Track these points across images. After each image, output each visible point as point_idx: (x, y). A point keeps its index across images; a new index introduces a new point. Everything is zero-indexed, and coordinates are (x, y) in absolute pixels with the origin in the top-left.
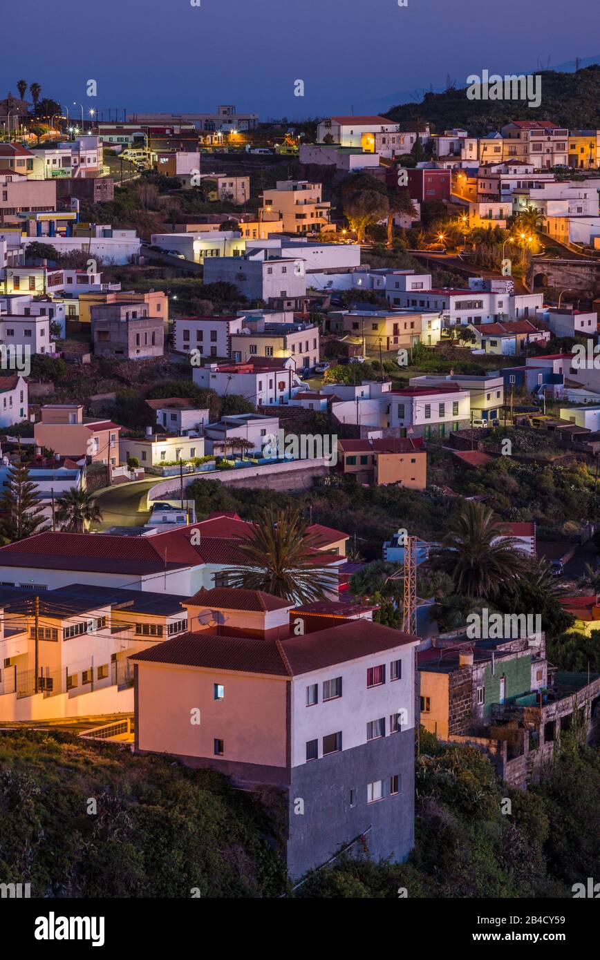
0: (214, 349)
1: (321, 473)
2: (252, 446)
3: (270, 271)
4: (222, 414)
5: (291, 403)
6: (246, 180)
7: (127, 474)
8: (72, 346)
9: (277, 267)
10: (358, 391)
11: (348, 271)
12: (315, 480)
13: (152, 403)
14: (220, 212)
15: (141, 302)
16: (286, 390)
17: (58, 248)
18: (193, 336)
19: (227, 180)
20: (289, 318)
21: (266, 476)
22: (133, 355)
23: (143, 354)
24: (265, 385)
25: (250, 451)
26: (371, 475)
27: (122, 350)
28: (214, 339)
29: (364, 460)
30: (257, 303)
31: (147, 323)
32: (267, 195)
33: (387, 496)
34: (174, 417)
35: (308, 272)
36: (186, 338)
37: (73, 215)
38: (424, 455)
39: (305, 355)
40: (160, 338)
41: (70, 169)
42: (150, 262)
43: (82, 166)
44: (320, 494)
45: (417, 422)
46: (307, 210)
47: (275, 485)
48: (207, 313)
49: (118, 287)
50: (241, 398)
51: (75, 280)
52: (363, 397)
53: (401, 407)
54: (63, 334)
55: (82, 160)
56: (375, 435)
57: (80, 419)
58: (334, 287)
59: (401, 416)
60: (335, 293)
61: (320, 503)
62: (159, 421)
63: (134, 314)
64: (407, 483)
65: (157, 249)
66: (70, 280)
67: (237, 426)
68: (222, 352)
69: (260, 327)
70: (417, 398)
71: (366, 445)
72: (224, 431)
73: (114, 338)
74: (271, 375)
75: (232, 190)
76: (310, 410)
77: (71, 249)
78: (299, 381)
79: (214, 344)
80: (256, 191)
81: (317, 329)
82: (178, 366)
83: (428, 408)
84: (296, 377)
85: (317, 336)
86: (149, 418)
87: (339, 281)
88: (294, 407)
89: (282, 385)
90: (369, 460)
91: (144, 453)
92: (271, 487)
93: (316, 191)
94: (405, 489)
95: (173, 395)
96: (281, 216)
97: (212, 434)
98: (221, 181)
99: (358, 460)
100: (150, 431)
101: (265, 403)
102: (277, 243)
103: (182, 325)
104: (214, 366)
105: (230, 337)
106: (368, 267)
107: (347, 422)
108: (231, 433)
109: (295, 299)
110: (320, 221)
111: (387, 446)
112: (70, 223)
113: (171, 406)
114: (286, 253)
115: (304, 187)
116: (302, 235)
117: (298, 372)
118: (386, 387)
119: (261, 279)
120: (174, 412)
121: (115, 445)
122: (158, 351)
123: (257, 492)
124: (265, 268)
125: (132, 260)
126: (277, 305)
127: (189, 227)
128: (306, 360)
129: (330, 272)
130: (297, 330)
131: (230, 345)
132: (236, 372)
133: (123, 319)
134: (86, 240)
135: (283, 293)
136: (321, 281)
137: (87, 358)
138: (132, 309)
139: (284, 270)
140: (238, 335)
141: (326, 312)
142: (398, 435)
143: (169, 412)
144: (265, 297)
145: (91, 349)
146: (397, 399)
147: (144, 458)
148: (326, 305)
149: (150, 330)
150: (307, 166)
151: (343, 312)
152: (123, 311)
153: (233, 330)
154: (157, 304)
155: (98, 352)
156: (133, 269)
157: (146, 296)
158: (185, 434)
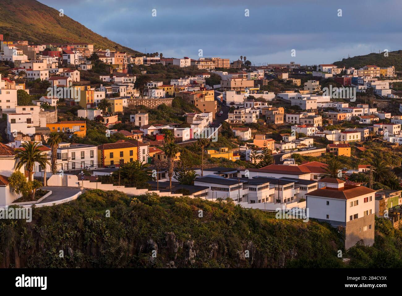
0: (296, 122)
1: (324, 152)
2: (306, 145)
3: (308, 102)
4: (299, 138)
5: (316, 135)
6: (300, 80)
7: (276, 152)
8: (261, 120)
9: (310, 101)
10: (333, 132)
11: (327, 102)
12: (323, 154)
13: (282, 135)
14: (294, 88)
15: (277, 110)
16: (314, 132)
17: (255, 97)
18: (291, 118)
19: (295, 80)
20: (313, 114)
21: (311, 153)
22: (276, 123)
23: (278, 123)
24: (309, 130)
25: (306, 147)
26: (336, 153)
27: (273, 122)
28: (296, 119)
29: (335, 149)
30: (305, 110)
31: (280, 115)
32: (305, 84)
33: (341, 158)
34: (287, 138)
35: (317, 103)
36: (289, 119)
37: (259, 89)
38: (350, 148)
39: (318, 123)
40: (283, 119)
41: (257, 77)
42: (277, 100)
43: (259, 77)
44: (324, 158)
45: (347, 140)
46: (316, 87)
47: (313, 155)
48: (292, 113)
49: (271, 106)
50: (303, 134)
51: (261, 105)
52: (333, 134)
53: (343, 136)
54: (259, 117)
55: (259, 75)
56: (337, 143)
57: (265, 138)
58: (324, 106)
59: (344, 139)
60: (324, 108)
61: (324, 160)
62: (283, 139)
63: (276, 113)
64: (346, 155)
65: (279, 97)
66: (260, 105)
67: (303, 140)
68: (298, 122)
69: (307, 116)
70: (347, 134)
71: (335, 145)
72: (300, 142)
73: (271, 119)
74: (311, 128)
75: (296, 83)
76: (321, 137)
77: (259, 97)
78: (317, 130)
79: (296, 120)
80: (302, 83)
81: (321, 117)
82: (287, 126)
83: (350, 136)
84: (316, 129)
85: (321, 119)
86: (281, 138)
87: (325, 105)
88: (316, 136)
89: (313, 131)
90: (336, 149)
91: (280, 147)
92: (312, 156)
93: (318, 83)
94: (345, 157)
95: (286, 133)
96: (309, 89)
97: (296, 142)
98: (294, 80)
99: (333, 149)
100: (281, 141)
101: (309, 135)
102: (309, 96)
103: (288, 115)
104: (296, 126)
105: (300, 119)
106: (332, 101)
107: (330, 140)
108: (302, 142)
109: (314, 109)
110: (318, 90)
111: (340, 146)
112: (257, 91)
113: (286, 135)
114: (311, 98)
115: (315, 82)
116: (315, 94)
117: (317, 127)
118: (340, 131)
119: (306, 104)
120: (287, 137)
121: (273, 145)
122: (282, 122)
123: (309, 157)
124: (307, 102)
125: (273, 100)
126: (310, 111)
127: (286, 92)
128: (319, 124)
129: (323, 103)
130: (316, 117)
131: (300, 121)
132: (302, 127)
133: (274, 114)
134: (262, 95)
135: (311, 108)
136: (320, 105)
137: (265, 124)
138: (276, 112)
139: (312, 102)
140: (302, 118)
141: (322, 113)
142: (343, 143)
143: (286, 137)
144: (307, 109)
145: (266, 121)
146: (342, 134)
147: (280, 148)
148: (322, 111)
149: (280, 117)
150: (315, 77)
151: (327, 113)
152: (274, 112)
153: (300, 117)
154: (281, 110)
155: (267, 122)
156: (273, 102)
157: (279, 108)
158: (290, 142)
